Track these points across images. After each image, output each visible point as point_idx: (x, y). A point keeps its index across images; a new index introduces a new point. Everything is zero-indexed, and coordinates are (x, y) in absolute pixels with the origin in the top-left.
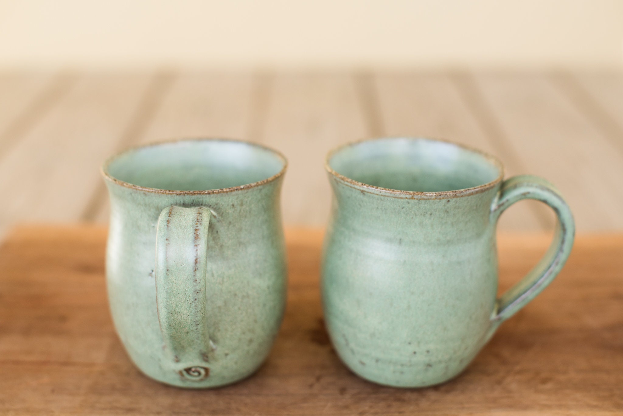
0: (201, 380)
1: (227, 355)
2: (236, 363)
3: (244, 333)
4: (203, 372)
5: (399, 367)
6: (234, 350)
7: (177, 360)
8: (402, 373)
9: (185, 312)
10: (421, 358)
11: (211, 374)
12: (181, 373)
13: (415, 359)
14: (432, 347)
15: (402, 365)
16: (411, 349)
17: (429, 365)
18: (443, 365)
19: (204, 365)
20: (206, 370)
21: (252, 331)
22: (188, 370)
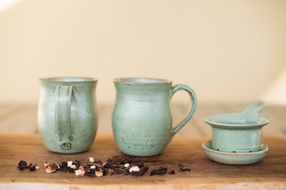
0: (69, 149)
1: (77, 139)
2: (80, 143)
3: (83, 132)
4: (69, 145)
5: (142, 147)
6: (80, 138)
7: (61, 140)
8: (143, 149)
9: (64, 117)
10: (150, 143)
11: (72, 146)
12: (62, 145)
13: (147, 143)
14: (153, 138)
15: (143, 146)
16: (146, 139)
17: (152, 146)
18: (157, 146)
19: (70, 142)
20: (70, 144)
21: (86, 132)
22: (64, 144)
